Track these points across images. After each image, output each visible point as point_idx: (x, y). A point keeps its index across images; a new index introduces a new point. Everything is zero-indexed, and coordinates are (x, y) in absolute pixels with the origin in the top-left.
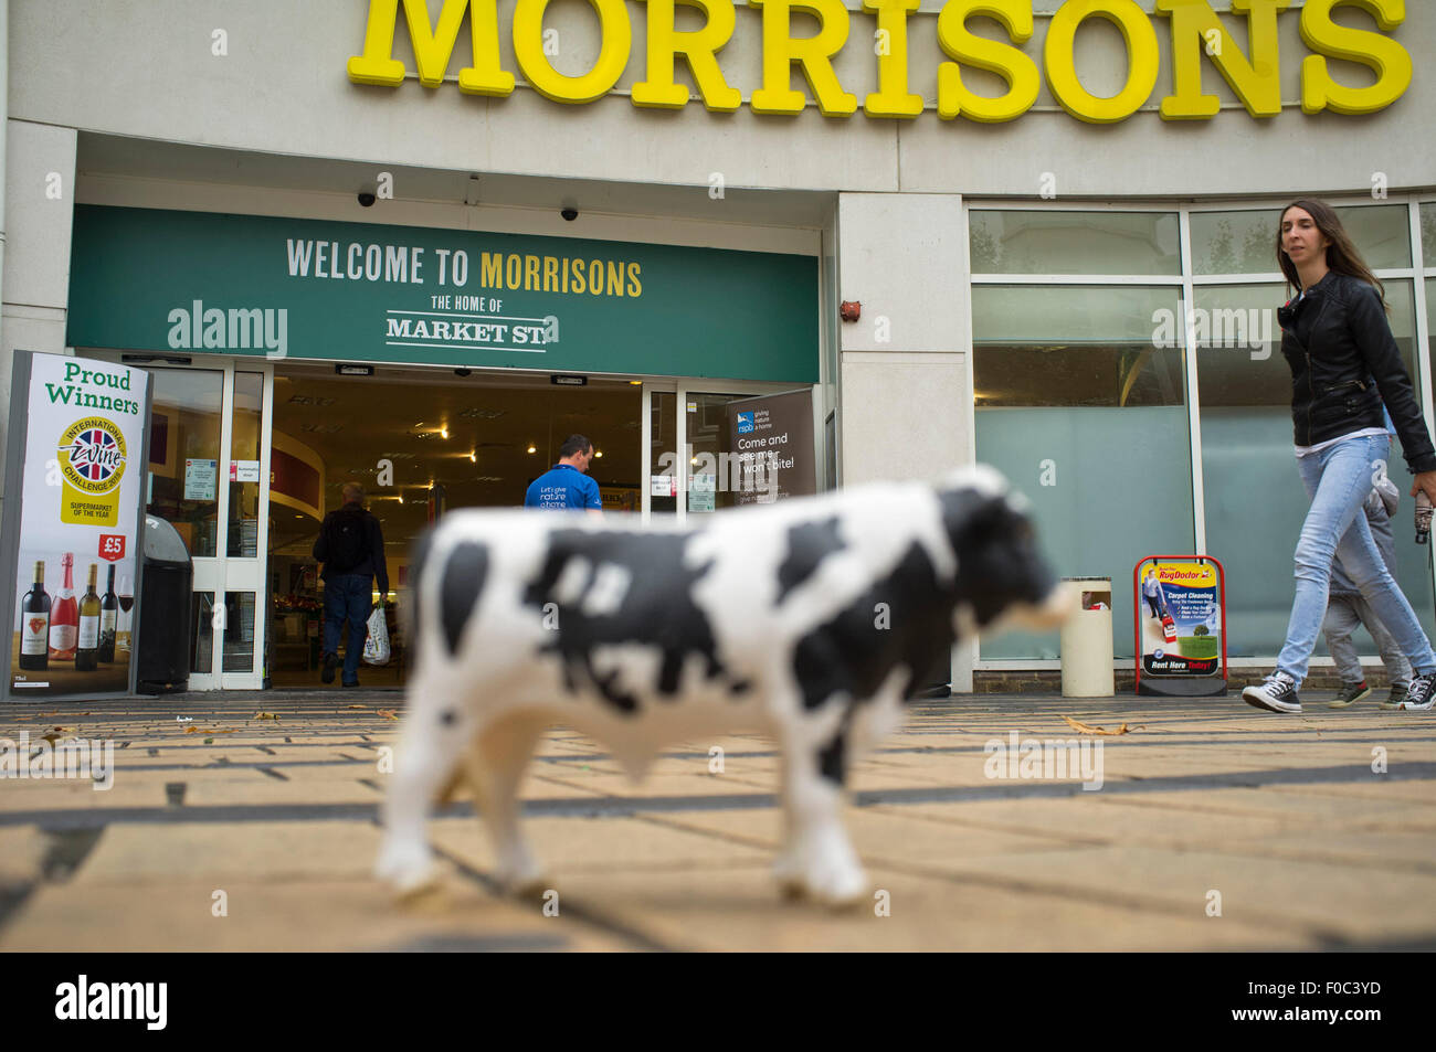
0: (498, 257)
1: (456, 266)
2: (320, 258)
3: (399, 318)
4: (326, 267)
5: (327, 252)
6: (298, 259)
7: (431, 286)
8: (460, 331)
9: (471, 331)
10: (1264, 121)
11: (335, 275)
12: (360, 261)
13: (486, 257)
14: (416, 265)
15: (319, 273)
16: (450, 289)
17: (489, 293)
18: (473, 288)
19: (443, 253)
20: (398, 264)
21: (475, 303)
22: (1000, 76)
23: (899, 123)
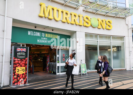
1: (43, 34)
2: (31, 33)
3: (39, 40)
4: (32, 34)
5: (32, 32)
6: (29, 33)
7: (41, 37)
8: (44, 41)
10: (104, 29)
12: (35, 34)
13: (46, 34)
14: (40, 34)
16: (43, 37)
17: (46, 38)
18: (45, 37)
20: (38, 34)
21: (45, 38)
22: (88, 23)
23: (81, 26)
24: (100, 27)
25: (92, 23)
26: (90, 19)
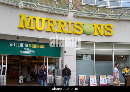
0: (31, 44)
1: (27, 45)
2: (13, 44)
3: (21, 51)
4: (14, 45)
5: (14, 44)
6: (11, 44)
7: (24, 47)
8: (27, 52)
9: (28, 52)
10: (102, 36)
11: (15, 46)
12: (17, 45)
13: (30, 44)
14: (23, 45)
15: (13, 46)
16: (26, 48)
17: (30, 48)
18: (28, 47)
19: (25, 44)
20: (21, 45)
21: (28, 49)
22: (79, 30)
23: (70, 34)
24: (96, 33)
25: (85, 30)
26: (82, 25)
